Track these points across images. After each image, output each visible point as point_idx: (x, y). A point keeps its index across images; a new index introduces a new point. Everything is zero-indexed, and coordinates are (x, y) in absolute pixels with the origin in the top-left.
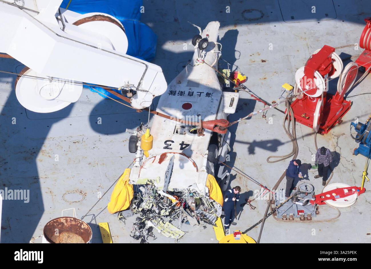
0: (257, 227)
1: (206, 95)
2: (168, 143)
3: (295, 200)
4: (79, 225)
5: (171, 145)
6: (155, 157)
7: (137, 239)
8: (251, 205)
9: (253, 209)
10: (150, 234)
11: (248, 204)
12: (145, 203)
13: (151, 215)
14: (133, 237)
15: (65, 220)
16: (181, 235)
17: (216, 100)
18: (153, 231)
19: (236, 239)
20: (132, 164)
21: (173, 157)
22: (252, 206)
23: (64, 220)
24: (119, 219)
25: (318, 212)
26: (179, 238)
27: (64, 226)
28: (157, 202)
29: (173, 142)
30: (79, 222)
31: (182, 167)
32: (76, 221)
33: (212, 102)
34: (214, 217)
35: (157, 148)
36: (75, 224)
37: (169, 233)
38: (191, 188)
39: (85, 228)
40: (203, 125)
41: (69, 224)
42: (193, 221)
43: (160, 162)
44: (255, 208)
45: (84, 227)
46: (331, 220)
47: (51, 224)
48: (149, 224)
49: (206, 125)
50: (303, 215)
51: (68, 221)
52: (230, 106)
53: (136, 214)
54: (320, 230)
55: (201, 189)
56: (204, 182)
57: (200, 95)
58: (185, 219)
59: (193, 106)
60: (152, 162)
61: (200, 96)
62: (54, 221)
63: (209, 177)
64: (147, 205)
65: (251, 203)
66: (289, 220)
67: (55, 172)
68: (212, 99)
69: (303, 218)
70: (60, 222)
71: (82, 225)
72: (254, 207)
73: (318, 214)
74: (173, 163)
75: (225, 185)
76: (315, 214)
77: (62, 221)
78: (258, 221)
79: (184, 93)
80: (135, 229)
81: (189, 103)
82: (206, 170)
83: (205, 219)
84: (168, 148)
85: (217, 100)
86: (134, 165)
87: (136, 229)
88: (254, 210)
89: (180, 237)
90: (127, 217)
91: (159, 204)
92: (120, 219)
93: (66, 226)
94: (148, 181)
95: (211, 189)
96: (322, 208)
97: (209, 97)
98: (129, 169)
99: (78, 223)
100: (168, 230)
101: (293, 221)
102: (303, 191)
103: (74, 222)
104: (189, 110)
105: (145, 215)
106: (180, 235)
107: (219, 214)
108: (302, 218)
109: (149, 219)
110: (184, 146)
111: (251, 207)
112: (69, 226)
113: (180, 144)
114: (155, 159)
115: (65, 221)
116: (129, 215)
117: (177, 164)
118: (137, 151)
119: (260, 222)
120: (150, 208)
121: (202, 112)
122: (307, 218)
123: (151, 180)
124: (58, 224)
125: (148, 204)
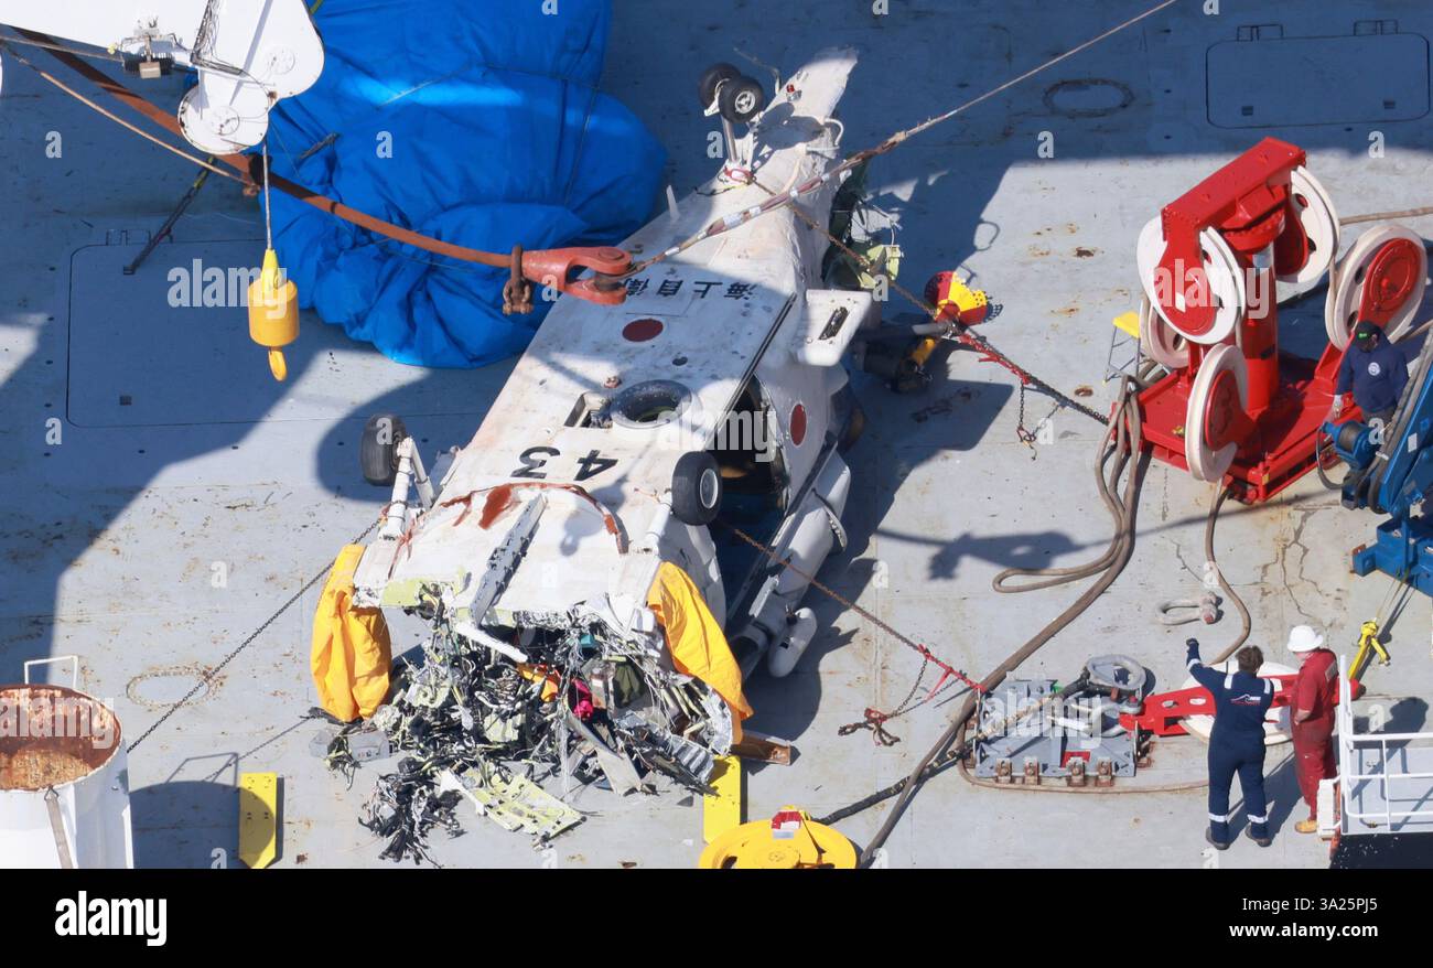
0: (884, 805)
1: (730, 291)
2: (533, 456)
5: (543, 463)
7: (382, 835)
8: (881, 731)
9: (884, 742)
10: (436, 814)
11: (871, 729)
12: (418, 686)
13: (457, 748)
14: (370, 826)
16: (565, 824)
17: (764, 308)
18: (457, 809)
19: (776, 836)
20: (376, 529)
21: (537, 500)
22: (887, 735)
24: (328, 763)
25: (1149, 759)
26: (553, 833)
28: (466, 684)
29: (555, 452)
31: (568, 549)
33: (744, 314)
34: (702, 756)
35: (489, 474)
37: (520, 814)
38: (583, 611)
40: (524, 265)
43: (486, 522)
44: (898, 740)
46: (1191, 788)
48: (446, 781)
49: (534, 265)
50: (1079, 766)
52: (820, 338)
53: (404, 747)
54: (1136, 820)
55: (627, 618)
56: (642, 592)
57: (705, 292)
58: (590, 762)
59: (664, 329)
60: (454, 521)
61: (703, 297)
63: (665, 572)
64: (426, 695)
65: (885, 725)
66: (1023, 782)
67: (120, 604)
68: (747, 305)
69: (1080, 777)
72: (890, 737)
73: (1149, 764)
74: (536, 525)
75: (783, 649)
76: (1132, 765)
78: (891, 783)
79: (645, 286)
80: (378, 797)
81: (654, 318)
82: (656, 549)
83: (658, 753)
84: (530, 475)
85: (769, 310)
86: (381, 534)
87: (382, 794)
88: (888, 747)
89: (559, 828)
90: (366, 758)
91: (477, 693)
92: (335, 764)
94: (426, 588)
96: (1168, 748)
97: (737, 298)
98: (358, 548)
100: (517, 804)
101: (1039, 787)
102: (1101, 682)
104: (647, 344)
105: (435, 750)
106: (559, 823)
107: (723, 741)
108: (1077, 779)
109: (444, 762)
110: (594, 467)
111: (881, 738)
113: (581, 461)
114: (466, 513)
116: (372, 749)
117: (550, 532)
118: (399, 476)
119: (898, 789)
120: (438, 703)
121: (699, 351)
122: (1097, 778)
123: (436, 587)
125: (427, 689)
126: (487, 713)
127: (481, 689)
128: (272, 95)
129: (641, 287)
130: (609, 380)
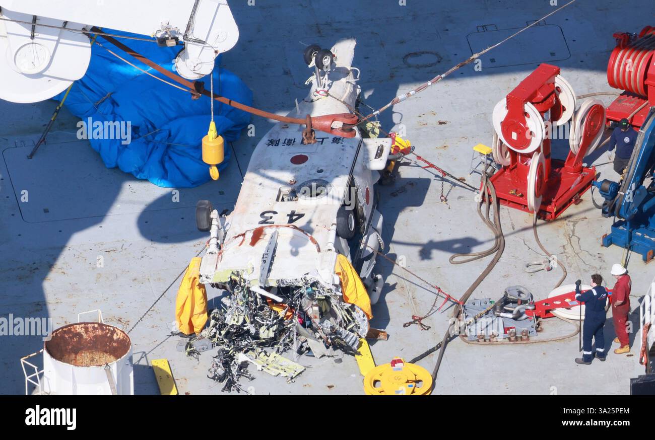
0: (433, 355)
1: (333, 141)
2: (266, 215)
3: (498, 310)
4: (108, 335)
5: (271, 218)
6: (244, 235)
7: (220, 382)
8: (422, 324)
9: (425, 330)
10: (242, 371)
11: (417, 324)
12: (230, 316)
13: (244, 343)
14: (214, 378)
15: (84, 328)
16: (299, 372)
17: (350, 146)
18: (248, 369)
19: (394, 370)
20: (204, 251)
21: (275, 232)
22: (424, 326)
23: (82, 328)
24: (187, 353)
25: (541, 328)
26: (294, 376)
27: (83, 339)
28: (251, 314)
29: (275, 213)
30: (109, 330)
32: (102, 330)
33: (343, 150)
34: (354, 338)
35: (248, 224)
36: (102, 335)
37: (277, 368)
38: (308, 277)
39: (120, 338)
40: (313, 122)
41: (92, 334)
42: (318, 347)
43: (253, 243)
44: (430, 327)
45: (118, 337)
46: (563, 339)
47: (59, 335)
48: (241, 357)
49: (317, 122)
50: (514, 333)
51: (90, 330)
52: (375, 158)
53: (218, 345)
54: (544, 354)
55: (327, 278)
56: (332, 267)
57: (322, 142)
58: (304, 345)
59: (309, 158)
60: (239, 244)
61: (322, 144)
62: (64, 329)
63: (340, 259)
64: (234, 320)
65: (422, 322)
66: (490, 341)
67: (73, 295)
68: (343, 146)
69: (514, 337)
70: (75, 332)
71: (115, 335)
72: (426, 327)
73: (541, 330)
74: (276, 244)
75: (374, 292)
76: (535, 331)
77: (78, 331)
78: (434, 345)
79: (294, 141)
80: (215, 365)
81: (303, 154)
82: (334, 249)
83: (338, 338)
84: (267, 223)
85: (353, 148)
86: (208, 252)
87: (217, 364)
88: (426, 331)
89: (296, 373)
90: (202, 350)
91: (256, 318)
92: (190, 353)
93: (87, 339)
94: (233, 273)
95: (344, 280)
96: (548, 323)
97: (337, 143)
98: (198, 259)
99: (107, 331)
100: (275, 365)
101: (497, 342)
102: (512, 297)
103: (100, 331)
104: (302, 165)
105: (234, 344)
106: (295, 371)
107: (364, 331)
108: (513, 338)
109: (239, 349)
110: (295, 217)
111: (422, 327)
112: (91, 339)
113: (288, 215)
114: (243, 240)
115: (83, 329)
116: (205, 346)
117: (284, 246)
118: (212, 226)
119: (438, 347)
120: (240, 323)
121: (327, 166)
122: (521, 337)
123: (238, 272)
124: (71, 335)
125: (235, 317)
126: (261, 326)
127: (257, 316)
128: (216, 52)
129: (292, 142)
130: (291, 182)
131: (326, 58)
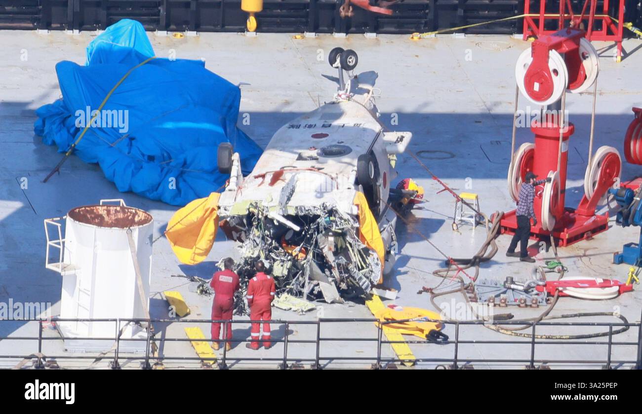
4: (130, 218)
6: (264, 176)
8: (432, 293)
11: (428, 292)
12: (245, 249)
15: (106, 210)
23: (104, 210)
24: (198, 292)
26: (305, 310)
27: (104, 221)
28: (267, 248)
30: (131, 213)
32: (124, 212)
34: (366, 284)
36: (123, 218)
38: (327, 204)
41: (113, 218)
42: (330, 292)
43: (273, 183)
45: (140, 218)
47: (82, 213)
50: (523, 300)
51: (112, 212)
56: (351, 200)
58: (316, 288)
59: (330, 135)
60: (258, 185)
62: (87, 208)
64: (249, 252)
65: (433, 291)
66: (499, 306)
70: (97, 213)
71: (137, 217)
77: (100, 213)
79: (315, 126)
81: (324, 133)
83: (351, 277)
89: (307, 309)
91: (270, 253)
92: (202, 292)
93: (108, 222)
94: (251, 204)
95: (361, 215)
99: (129, 214)
101: (507, 308)
103: (122, 214)
104: (323, 139)
107: (376, 279)
112: (112, 222)
115: (105, 212)
121: (348, 139)
122: (531, 305)
123: (256, 203)
124: (93, 216)
125: (251, 250)
126: (274, 260)
127: (272, 252)
131: (351, 58)
